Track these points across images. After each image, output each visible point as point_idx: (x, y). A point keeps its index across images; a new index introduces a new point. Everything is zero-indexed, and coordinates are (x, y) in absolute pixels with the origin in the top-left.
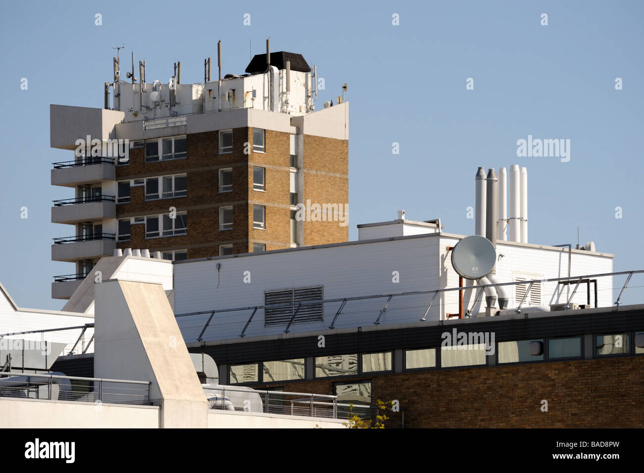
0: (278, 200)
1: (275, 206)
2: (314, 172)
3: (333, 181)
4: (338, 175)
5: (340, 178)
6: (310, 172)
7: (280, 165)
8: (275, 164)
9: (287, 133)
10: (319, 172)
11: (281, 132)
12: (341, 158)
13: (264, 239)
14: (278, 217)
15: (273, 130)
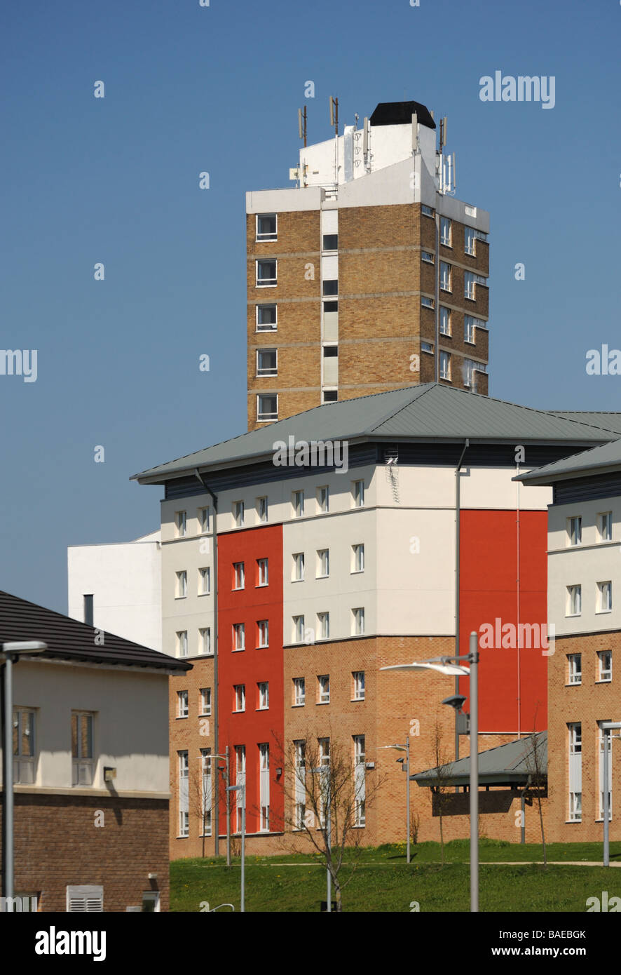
0: (299, 294)
1: (294, 300)
2: (357, 251)
3: (393, 256)
4: (401, 248)
5: (405, 252)
6: (350, 252)
7: (303, 251)
8: (293, 251)
9: (315, 211)
10: (365, 250)
11: (303, 212)
12: (405, 227)
13: (274, 343)
14: (299, 313)
15: (289, 211)
